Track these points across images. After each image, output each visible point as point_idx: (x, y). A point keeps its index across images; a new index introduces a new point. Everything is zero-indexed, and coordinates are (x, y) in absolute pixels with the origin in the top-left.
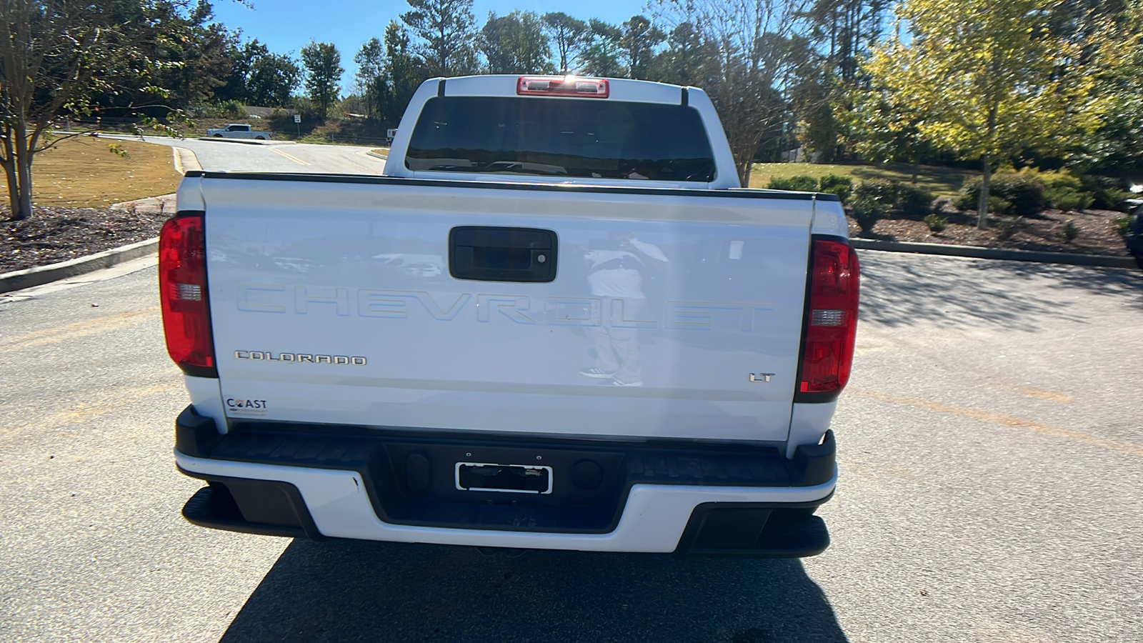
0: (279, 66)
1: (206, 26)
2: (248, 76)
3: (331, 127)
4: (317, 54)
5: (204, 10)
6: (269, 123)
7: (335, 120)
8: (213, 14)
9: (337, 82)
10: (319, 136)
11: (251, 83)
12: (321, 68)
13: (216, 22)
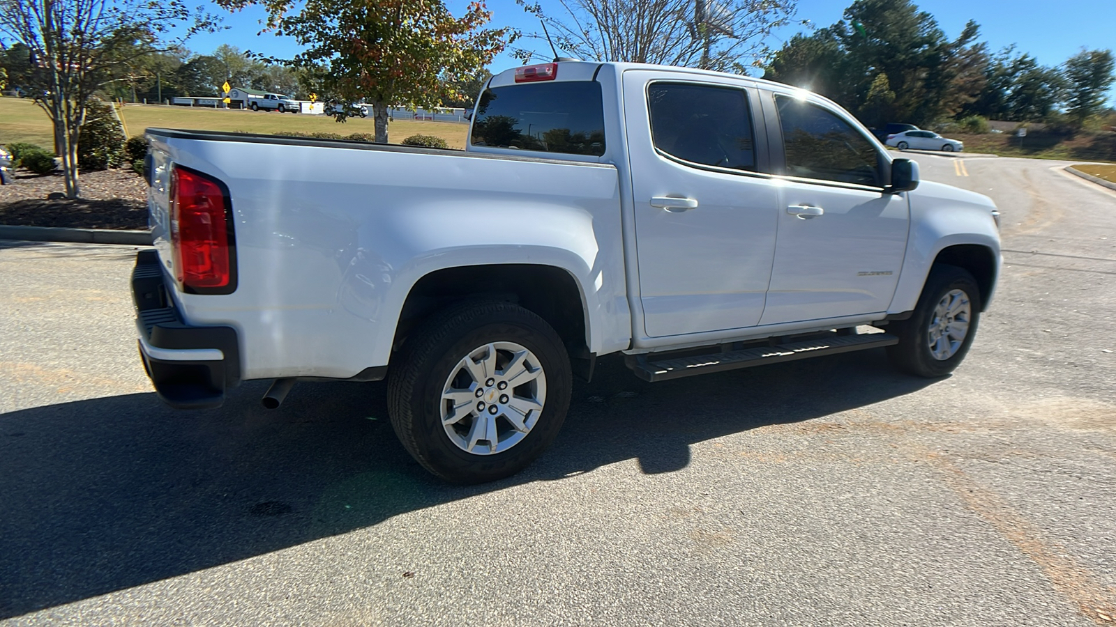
0: (1046, 80)
1: (968, 46)
2: (1009, 92)
3: (1080, 141)
4: (1086, 64)
5: (971, 31)
6: (1009, 138)
7: (1088, 134)
8: (978, 34)
9: (1103, 93)
10: (1062, 151)
11: (1011, 98)
12: (1086, 78)
13: (979, 41)
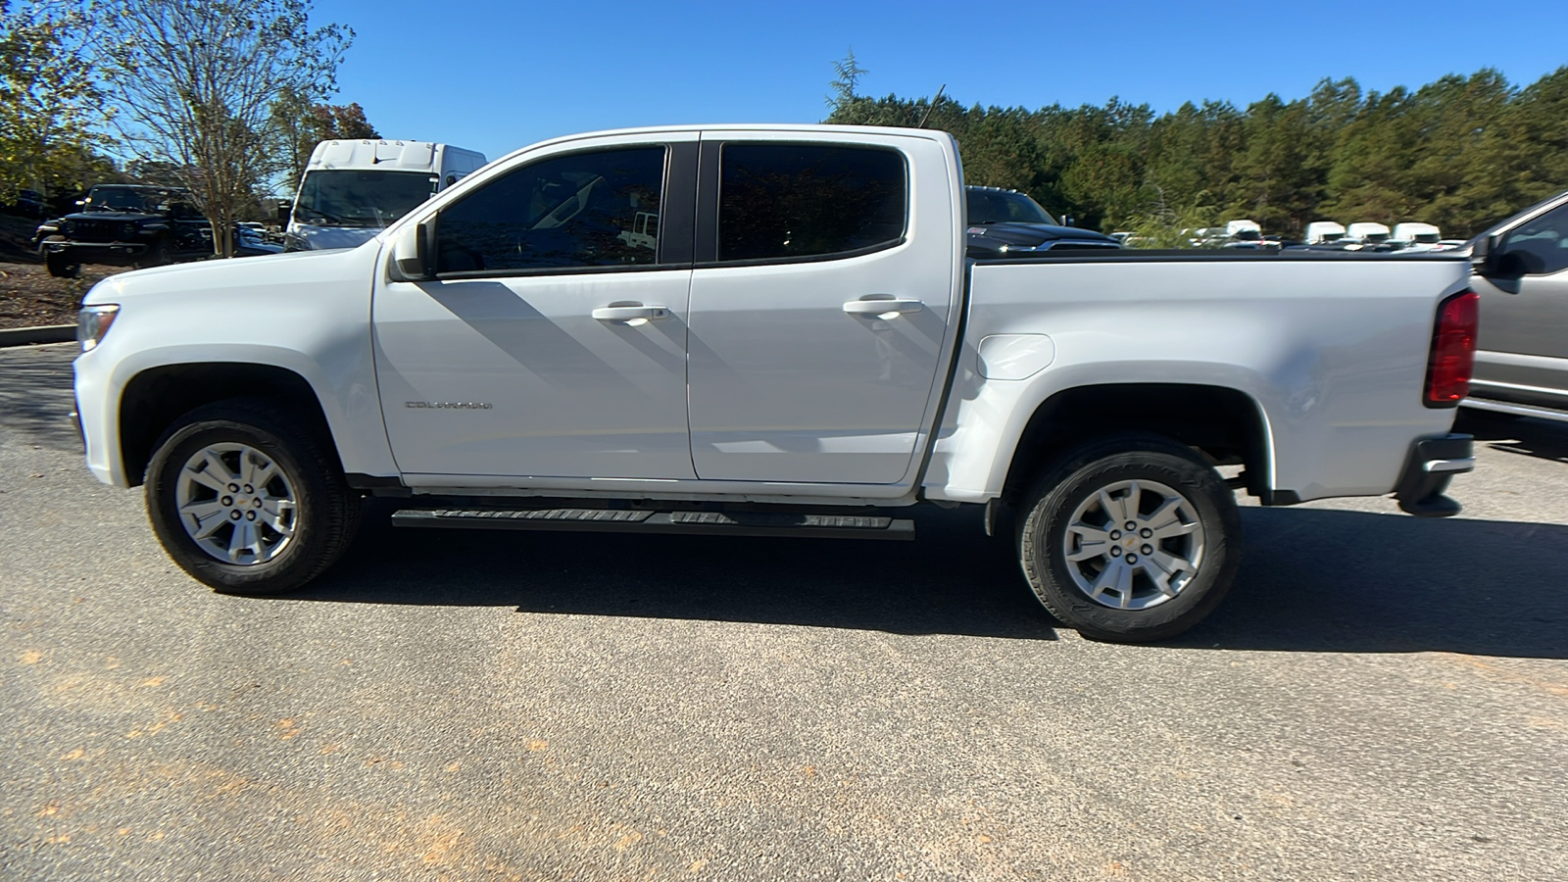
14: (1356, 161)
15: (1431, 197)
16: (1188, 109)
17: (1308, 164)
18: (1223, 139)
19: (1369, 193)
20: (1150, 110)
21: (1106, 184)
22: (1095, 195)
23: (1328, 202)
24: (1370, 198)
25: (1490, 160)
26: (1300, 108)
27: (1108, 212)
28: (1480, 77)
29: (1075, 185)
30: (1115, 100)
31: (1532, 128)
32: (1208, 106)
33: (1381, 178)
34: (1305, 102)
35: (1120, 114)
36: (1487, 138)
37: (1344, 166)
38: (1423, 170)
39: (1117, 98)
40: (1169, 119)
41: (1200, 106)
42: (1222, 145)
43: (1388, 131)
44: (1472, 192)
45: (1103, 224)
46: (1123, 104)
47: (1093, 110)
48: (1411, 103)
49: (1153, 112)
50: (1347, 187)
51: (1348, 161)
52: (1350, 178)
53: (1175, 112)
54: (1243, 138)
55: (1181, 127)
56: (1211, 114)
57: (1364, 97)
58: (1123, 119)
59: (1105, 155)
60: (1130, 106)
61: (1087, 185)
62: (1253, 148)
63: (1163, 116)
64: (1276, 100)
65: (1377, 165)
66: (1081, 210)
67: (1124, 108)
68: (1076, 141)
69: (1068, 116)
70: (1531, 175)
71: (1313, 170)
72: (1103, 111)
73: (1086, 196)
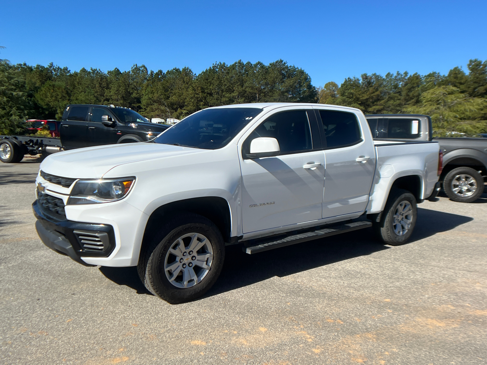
14: (150, 96)
15: (176, 110)
16: (84, 70)
17: (134, 95)
18: (100, 84)
19: (156, 107)
20: (68, 70)
21: (56, 100)
22: (52, 104)
23: (141, 110)
24: (156, 109)
25: (192, 98)
26: (127, 74)
27: (58, 111)
28: (185, 70)
29: (41, 99)
30: (52, 64)
31: (202, 88)
32: (92, 70)
33: (159, 102)
34: (129, 72)
35: (55, 70)
36: (190, 91)
37: (146, 97)
38: (172, 100)
39: (52, 63)
40: (76, 74)
41: (89, 70)
42: (100, 86)
43: (159, 85)
44: (188, 108)
45: (57, 116)
46: (55, 66)
47: (43, 67)
48: (164, 76)
49: (70, 71)
50: (148, 105)
51: (147, 95)
52: (149, 101)
53: (79, 71)
54: (108, 85)
55: (82, 78)
56: (93, 73)
57: (149, 73)
58: (56, 72)
59: (54, 87)
60: (59, 67)
61: (48, 99)
62: (113, 88)
63: (73, 72)
64: (118, 70)
65: (158, 97)
66: (46, 110)
67: (56, 68)
68: (36, 80)
69: (31, 69)
70: (204, 104)
71: (135, 98)
72: (47, 68)
73: (47, 105)
